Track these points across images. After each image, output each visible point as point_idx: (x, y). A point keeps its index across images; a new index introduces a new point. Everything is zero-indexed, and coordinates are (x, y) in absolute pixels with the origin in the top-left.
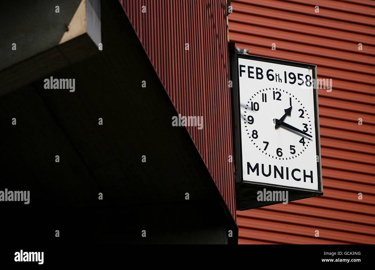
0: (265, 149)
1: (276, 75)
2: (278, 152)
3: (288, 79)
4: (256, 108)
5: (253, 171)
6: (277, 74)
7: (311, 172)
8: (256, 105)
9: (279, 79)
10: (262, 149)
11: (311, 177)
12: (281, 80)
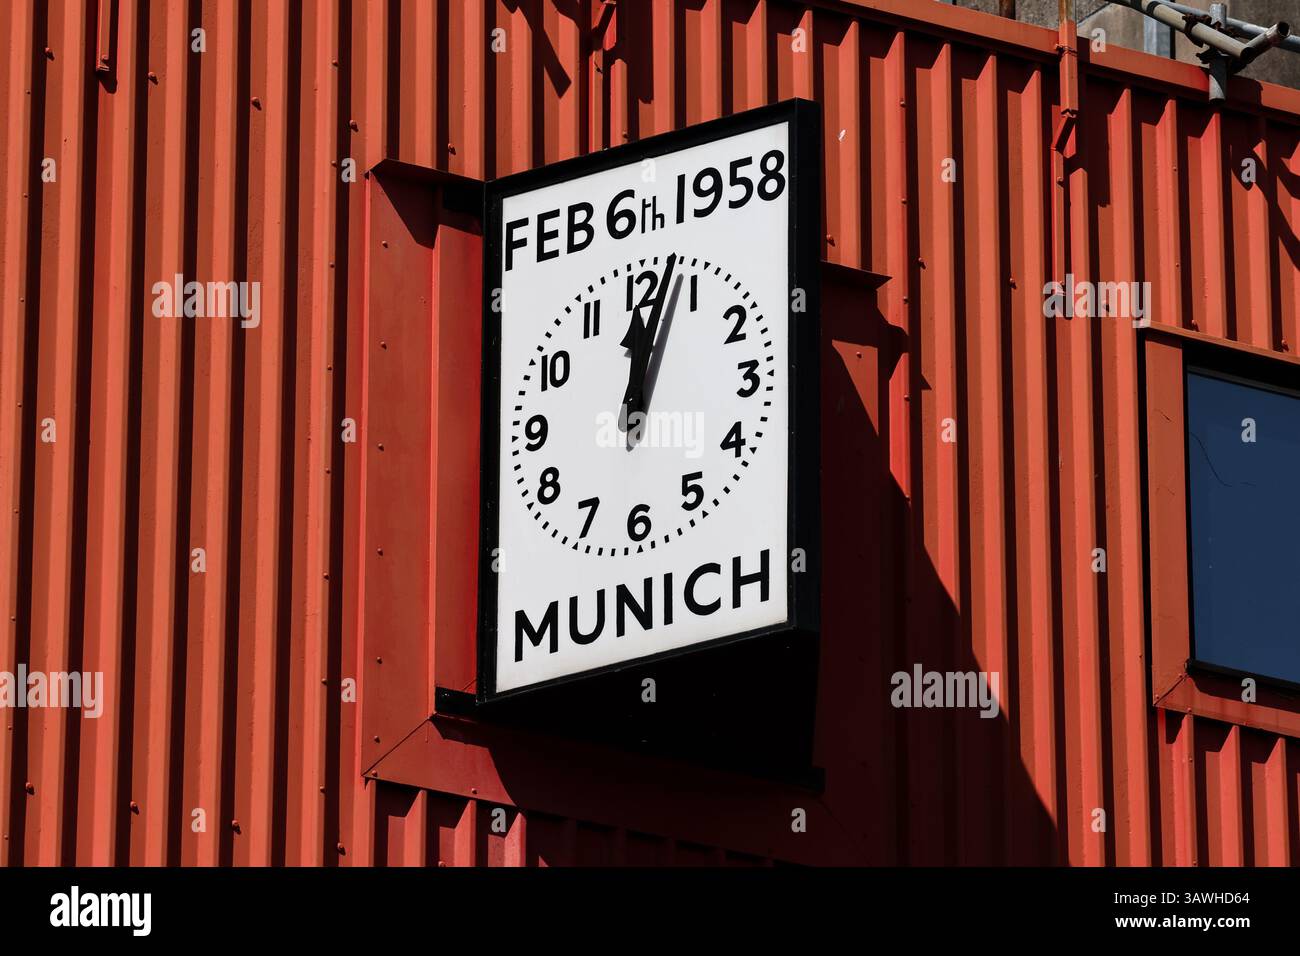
0: (584, 534)
1: (645, 206)
2: (632, 523)
3: (693, 202)
4: (559, 376)
5: (536, 639)
6: (649, 201)
7: (765, 555)
8: (560, 362)
9: (655, 216)
10: (574, 538)
11: (763, 577)
12: (662, 216)
